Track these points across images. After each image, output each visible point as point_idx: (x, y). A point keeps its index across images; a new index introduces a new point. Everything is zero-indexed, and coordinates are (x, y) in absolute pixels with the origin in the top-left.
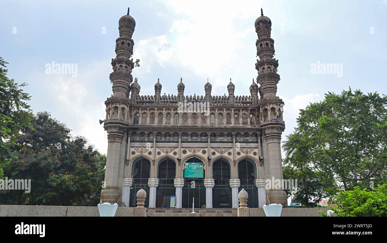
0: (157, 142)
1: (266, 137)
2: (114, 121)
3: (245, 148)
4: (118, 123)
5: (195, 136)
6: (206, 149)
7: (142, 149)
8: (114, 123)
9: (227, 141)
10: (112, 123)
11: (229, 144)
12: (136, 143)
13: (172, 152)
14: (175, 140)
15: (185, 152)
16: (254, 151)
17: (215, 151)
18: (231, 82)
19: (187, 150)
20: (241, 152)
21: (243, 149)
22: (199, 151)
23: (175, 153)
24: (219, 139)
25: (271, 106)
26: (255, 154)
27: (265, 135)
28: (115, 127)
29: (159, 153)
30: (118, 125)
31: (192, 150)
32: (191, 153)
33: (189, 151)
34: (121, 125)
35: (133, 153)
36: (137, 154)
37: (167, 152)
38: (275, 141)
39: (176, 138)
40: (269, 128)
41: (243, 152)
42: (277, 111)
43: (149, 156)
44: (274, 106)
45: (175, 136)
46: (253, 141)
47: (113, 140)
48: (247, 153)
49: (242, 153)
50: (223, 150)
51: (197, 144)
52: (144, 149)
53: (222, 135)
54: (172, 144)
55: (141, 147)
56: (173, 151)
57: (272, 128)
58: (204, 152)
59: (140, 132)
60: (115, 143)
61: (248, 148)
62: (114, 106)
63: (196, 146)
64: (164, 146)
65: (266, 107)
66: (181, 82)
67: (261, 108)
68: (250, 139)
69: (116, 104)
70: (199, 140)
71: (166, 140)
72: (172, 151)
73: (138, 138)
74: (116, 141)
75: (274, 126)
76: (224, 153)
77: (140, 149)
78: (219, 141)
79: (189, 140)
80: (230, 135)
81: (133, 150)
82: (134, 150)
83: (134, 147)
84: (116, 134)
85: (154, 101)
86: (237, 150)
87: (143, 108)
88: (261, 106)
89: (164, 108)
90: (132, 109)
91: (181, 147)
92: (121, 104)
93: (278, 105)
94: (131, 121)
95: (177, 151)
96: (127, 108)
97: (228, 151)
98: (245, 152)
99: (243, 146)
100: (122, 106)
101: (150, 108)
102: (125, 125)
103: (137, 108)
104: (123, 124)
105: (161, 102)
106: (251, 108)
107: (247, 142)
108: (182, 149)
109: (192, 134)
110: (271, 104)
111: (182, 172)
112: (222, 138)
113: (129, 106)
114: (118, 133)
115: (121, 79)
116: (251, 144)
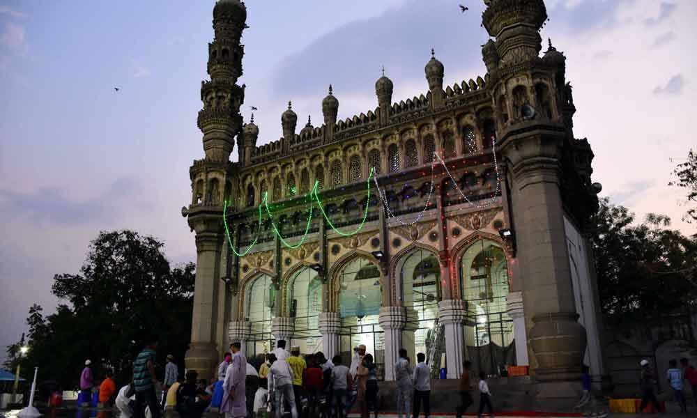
1: (515, 172)
3: (471, 214)
5: (353, 208)
7: (259, 258)
9: (425, 204)
11: (429, 212)
12: (247, 247)
13: (312, 255)
16: (496, 218)
17: (400, 237)
18: (433, 58)
19: (341, 245)
20: (461, 227)
21: (465, 218)
22: (364, 243)
23: (317, 256)
26: (498, 225)
27: (512, 166)
28: (198, 221)
31: (350, 243)
32: (349, 250)
33: (344, 246)
34: (208, 215)
35: (245, 269)
36: (251, 270)
37: (302, 257)
38: (534, 179)
40: (510, 145)
41: (468, 227)
42: (530, 94)
46: (489, 191)
47: (201, 248)
48: (477, 225)
49: (464, 230)
50: (418, 229)
51: (359, 225)
52: (262, 257)
54: (309, 235)
55: (256, 253)
57: (518, 143)
58: (375, 243)
60: (205, 253)
61: (479, 212)
64: (296, 243)
65: (502, 91)
66: (331, 93)
68: (480, 188)
69: (200, 175)
71: (300, 230)
73: (251, 237)
75: (520, 136)
76: (420, 237)
77: (256, 258)
78: (406, 208)
79: (343, 220)
80: (430, 188)
81: (244, 262)
82: (247, 262)
83: (245, 256)
85: (280, 150)
86: (453, 224)
87: (257, 170)
88: (493, 91)
89: (292, 161)
90: (240, 178)
91: (326, 241)
92: (207, 173)
93: (530, 76)
94: (242, 203)
95: (319, 250)
96: (222, 179)
97: (429, 232)
98: (472, 225)
99: (465, 211)
100: (211, 176)
101: (269, 167)
102: (217, 213)
103: (250, 174)
104: (212, 212)
105: (293, 149)
106: (480, 106)
107: (475, 198)
108: (331, 244)
109: (347, 207)
110: (511, 78)
111: (332, 297)
112: (411, 201)
113: (225, 173)
114: (207, 231)
115: (210, 124)
116: (485, 202)
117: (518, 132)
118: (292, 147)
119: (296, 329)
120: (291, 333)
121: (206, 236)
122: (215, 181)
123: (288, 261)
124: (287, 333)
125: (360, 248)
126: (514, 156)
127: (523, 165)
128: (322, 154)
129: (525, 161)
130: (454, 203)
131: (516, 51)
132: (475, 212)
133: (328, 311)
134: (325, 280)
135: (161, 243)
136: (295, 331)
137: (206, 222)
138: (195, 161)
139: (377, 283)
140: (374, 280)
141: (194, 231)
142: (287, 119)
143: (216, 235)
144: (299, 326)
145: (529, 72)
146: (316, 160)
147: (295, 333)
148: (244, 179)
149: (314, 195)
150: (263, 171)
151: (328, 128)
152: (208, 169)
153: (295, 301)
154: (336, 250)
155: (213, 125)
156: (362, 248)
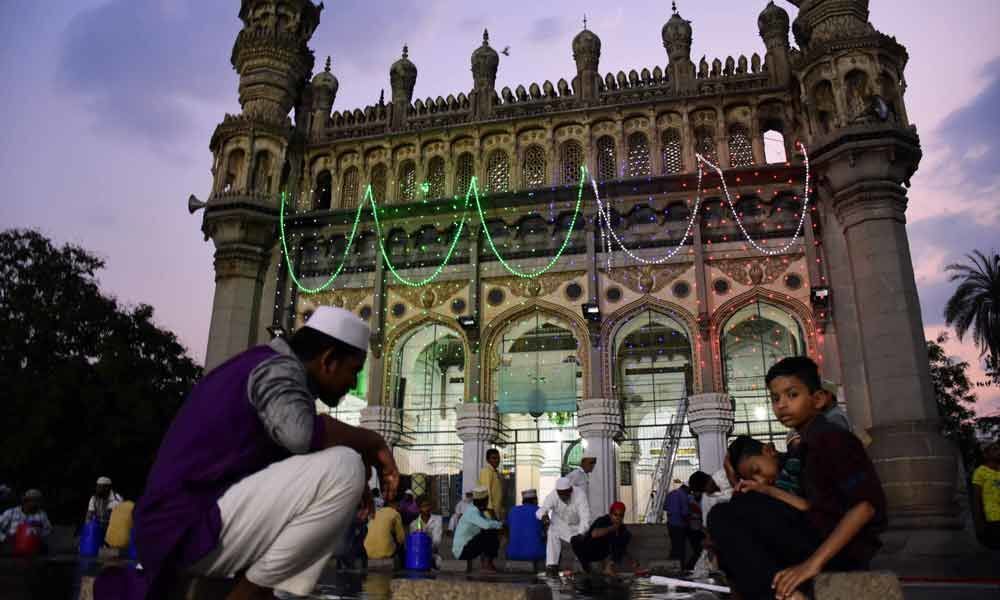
3: (748, 259)
4: (239, 205)
5: (536, 231)
6: (581, 280)
7: (339, 299)
9: (667, 237)
11: (679, 249)
12: (316, 279)
13: (448, 303)
14: (460, 254)
16: (789, 270)
17: (620, 285)
18: (675, 15)
19: (506, 290)
20: (729, 279)
21: (737, 265)
22: (552, 290)
23: (459, 306)
24: (633, 233)
25: (846, 65)
26: (793, 281)
27: (832, 193)
28: (230, 222)
31: (524, 288)
32: (521, 299)
33: (513, 291)
34: (251, 213)
37: (429, 304)
38: (877, 212)
39: (461, 245)
40: (843, 158)
41: (742, 280)
42: (874, 84)
44: (859, 65)
45: (459, 238)
47: (228, 272)
48: (757, 279)
49: (734, 284)
50: (654, 276)
51: (544, 260)
52: (345, 299)
53: (642, 215)
54: (446, 268)
55: (333, 291)
57: (858, 154)
58: (573, 292)
60: (234, 281)
61: (760, 258)
62: (231, 147)
64: (417, 281)
65: (825, 75)
66: (485, 43)
67: (802, 86)
68: (767, 220)
69: (238, 141)
70: (551, 246)
71: (426, 257)
72: (447, 297)
73: (323, 261)
74: (237, 271)
75: (863, 143)
76: (659, 288)
79: (514, 249)
81: (304, 304)
83: (310, 294)
84: (235, 246)
85: (387, 121)
86: (715, 273)
87: (342, 149)
88: (803, 74)
89: (417, 140)
90: (306, 158)
91: (480, 280)
92: (254, 138)
93: (876, 57)
94: (306, 202)
95: (465, 294)
96: (279, 155)
97: (675, 281)
98: (748, 277)
99: (737, 255)
100: (261, 145)
101: (368, 145)
102: (267, 211)
103: (326, 155)
104: (259, 209)
105: (411, 123)
106: (764, 97)
107: (758, 234)
108: (487, 288)
109: (523, 225)
110: (844, 56)
111: (485, 377)
112: (649, 228)
113: (286, 144)
114: (244, 241)
115: (262, 56)
116: (773, 242)
117: (860, 137)
118: (409, 118)
119: (405, 430)
120: (397, 436)
121: (238, 250)
122: (264, 154)
123: (399, 310)
124: (392, 435)
125: (544, 298)
126: (839, 175)
127: (860, 190)
128: (476, 134)
129: (865, 184)
130: (718, 240)
131: (841, 20)
132: (756, 257)
133: (479, 401)
134: (477, 347)
135: (100, 261)
136: (403, 434)
137: (247, 225)
138: (227, 115)
139: (571, 359)
140: (563, 354)
141: (210, 239)
142: (402, 73)
143: (259, 250)
144: (409, 425)
145: (875, 52)
146: (459, 145)
147: (403, 437)
148: (313, 161)
149: (472, 200)
150: (353, 152)
151: (484, 97)
152: (257, 133)
153: (403, 381)
154: (496, 297)
155: (266, 60)
156: (547, 298)
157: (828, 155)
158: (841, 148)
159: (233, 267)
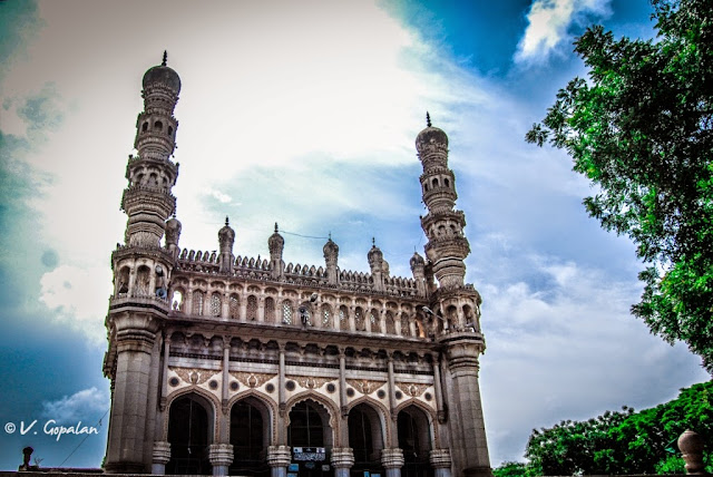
0: (231, 359)
1: (453, 364)
2: (143, 301)
3: (410, 383)
4: (151, 306)
5: (313, 352)
6: (336, 383)
7: (195, 374)
8: (141, 305)
9: (376, 367)
10: (136, 305)
11: (381, 373)
12: (181, 359)
13: (264, 385)
14: (271, 358)
15: (290, 386)
16: (426, 391)
17: (353, 388)
18: (374, 246)
19: (296, 383)
20: (402, 393)
21: (405, 386)
22: (321, 385)
23: (270, 388)
24: (359, 362)
25: (464, 302)
26: (428, 397)
27: (450, 359)
28: (141, 316)
29: (234, 386)
30: (152, 310)
31: (306, 382)
32: (304, 389)
33: (300, 384)
34: (158, 313)
35: (174, 382)
36: (183, 385)
37: (252, 385)
38: (469, 372)
39: (272, 353)
40: (462, 345)
41: (407, 393)
42: (474, 313)
43: (213, 392)
44: (468, 303)
45: (271, 349)
46: (423, 370)
47: (134, 348)
48: (413, 394)
49: (404, 395)
50: (369, 385)
51: (317, 369)
52: (199, 374)
53: (366, 353)
54: (264, 365)
55: (191, 368)
56: (267, 383)
58: (331, 389)
59: (193, 332)
60: (139, 354)
61: (415, 384)
62: (140, 263)
63: (314, 374)
64: (245, 370)
65: (454, 303)
66: (277, 231)
68: (418, 366)
70: (320, 362)
71: (251, 357)
72: (263, 382)
73: (185, 348)
74: (143, 348)
75: (472, 341)
76: (371, 393)
77: (190, 374)
78: (360, 365)
79: (301, 360)
80: (382, 355)
81: (172, 374)
82: (176, 375)
83: (175, 367)
84: (143, 331)
86: (396, 389)
88: (442, 300)
95: (273, 382)
97: (379, 389)
98: (410, 392)
99: (405, 380)
107: (413, 372)
109: (307, 349)
112: (367, 360)
114: (148, 330)
116: (421, 377)
118: (235, 267)
121: (143, 335)
150: (201, 280)
156: (317, 390)
157: (455, 342)
158: (462, 341)
159: (139, 345)
